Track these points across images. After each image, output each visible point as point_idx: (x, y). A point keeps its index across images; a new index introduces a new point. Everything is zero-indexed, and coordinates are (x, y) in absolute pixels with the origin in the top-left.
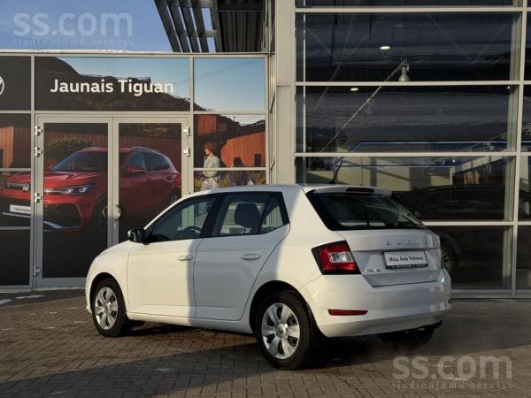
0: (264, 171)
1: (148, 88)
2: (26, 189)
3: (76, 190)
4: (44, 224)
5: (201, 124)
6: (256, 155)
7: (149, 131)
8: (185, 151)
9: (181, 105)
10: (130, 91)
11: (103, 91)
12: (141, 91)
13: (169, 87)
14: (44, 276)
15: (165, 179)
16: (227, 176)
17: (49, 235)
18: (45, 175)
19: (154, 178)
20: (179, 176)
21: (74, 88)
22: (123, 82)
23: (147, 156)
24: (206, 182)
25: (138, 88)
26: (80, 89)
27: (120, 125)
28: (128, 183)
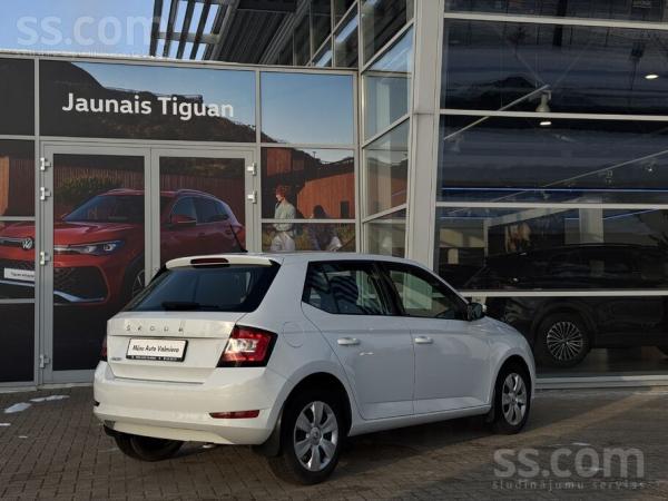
0: (354, 224)
1: (200, 110)
2: (27, 246)
3: (100, 248)
4: (55, 296)
5: (270, 160)
7: (201, 168)
8: (250, 196)
9: (244, 134)
10: (175, 112)
11: (137, 111)
12: (189, 113)
13: (227, 110)
14: (55, 369)
15: (222, 232)
17: (61, 310)
18: (55, 227)
19: (208, 232)
20: (242, 229)
21: (97, 106)
22: (164, 100)
23: (198, 201)
24: (278, 238)
25: (185, 109)
26: (104, 108)
27: (162, 159)
28: (172, 238)
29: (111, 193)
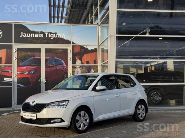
0: (97, 66)
1: (56, 36)
2: (10, 72)
3: (29, 72)
4: (17, 85)
5: (75, 49)
6: (94, 60)
7: (56, 51)
8: (69, 58)
9: (68, 42)
10: (49, 37)
11: (39, 37)
12: (53, 37)
13: (63, 36)
14: (17, 104)
15: (62, 68)
16: (84, 68)
17: (19, 89)
18: (18, 67)
19: (58, 68)
20: (67, 67)
21: (29, 35)
22: (46, 34)
23: (55, 60)
25: (52, 36)
26: (31, 36)
27: (46, 49)
28: (48, 70)
29: (32, 58)
